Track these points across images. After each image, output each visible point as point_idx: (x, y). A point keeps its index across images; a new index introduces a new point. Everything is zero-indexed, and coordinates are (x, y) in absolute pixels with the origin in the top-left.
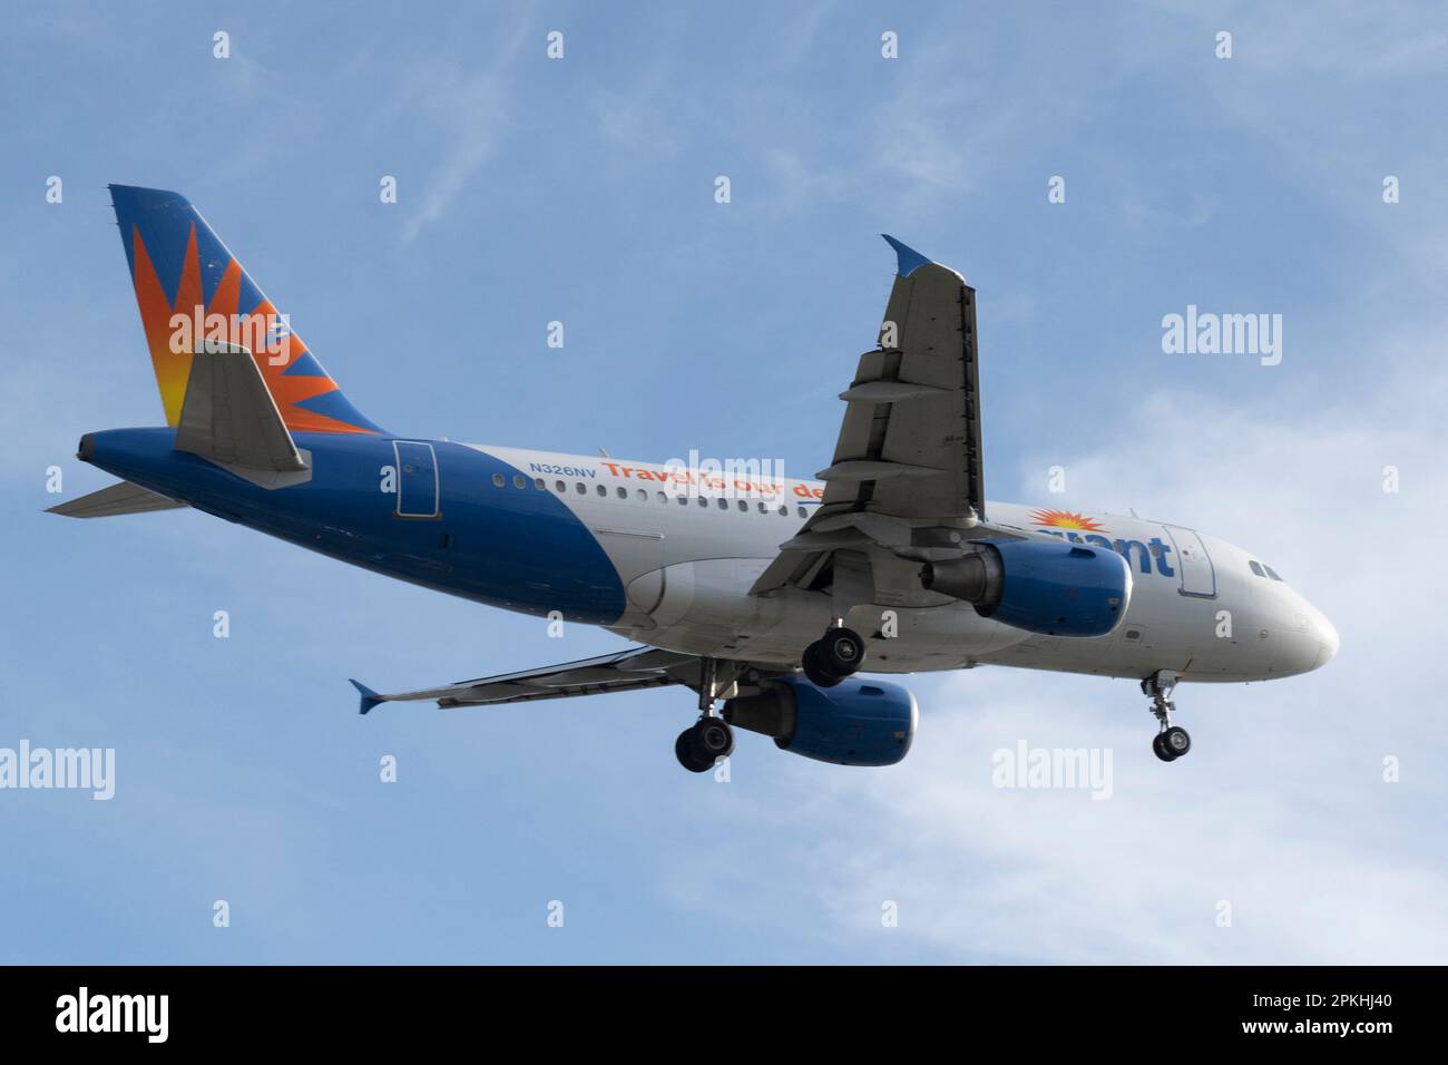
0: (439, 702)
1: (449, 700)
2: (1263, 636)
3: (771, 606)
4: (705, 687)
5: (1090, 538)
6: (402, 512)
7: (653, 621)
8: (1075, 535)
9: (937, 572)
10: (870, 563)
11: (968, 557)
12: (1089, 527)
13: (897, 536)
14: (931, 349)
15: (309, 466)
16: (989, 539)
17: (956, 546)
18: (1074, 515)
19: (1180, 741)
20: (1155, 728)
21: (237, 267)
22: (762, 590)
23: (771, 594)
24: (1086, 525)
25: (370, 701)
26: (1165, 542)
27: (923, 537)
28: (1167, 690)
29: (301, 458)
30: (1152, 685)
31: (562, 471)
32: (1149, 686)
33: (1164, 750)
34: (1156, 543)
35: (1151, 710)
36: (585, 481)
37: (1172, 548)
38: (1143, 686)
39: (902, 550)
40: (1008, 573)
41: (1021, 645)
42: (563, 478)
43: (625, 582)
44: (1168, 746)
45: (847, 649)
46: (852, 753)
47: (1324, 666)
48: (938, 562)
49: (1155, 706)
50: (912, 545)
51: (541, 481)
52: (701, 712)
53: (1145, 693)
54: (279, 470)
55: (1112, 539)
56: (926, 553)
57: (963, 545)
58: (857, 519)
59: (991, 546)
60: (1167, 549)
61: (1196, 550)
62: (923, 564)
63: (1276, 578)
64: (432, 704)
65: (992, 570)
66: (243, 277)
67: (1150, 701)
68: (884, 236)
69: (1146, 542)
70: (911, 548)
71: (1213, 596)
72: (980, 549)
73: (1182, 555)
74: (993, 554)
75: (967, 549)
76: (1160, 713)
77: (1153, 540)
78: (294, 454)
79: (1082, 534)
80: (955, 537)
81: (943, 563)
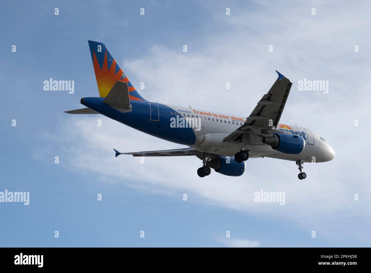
0: (133, 155)
1: (136, 155)
2: (322, 154)
3: (226, 144)
4: (204, 159)
5: (290, 131)
6: (151, 119)
7: (200, 145)
8: (287, 130)
9: (266, 139)
10: (250, 136)
11: (272, 136)
12: (290, 128)
13: (258, 131)
14: (278, 94)
15: (131, 108)
16: (276, 132)
17: (270, 134)
18: (286, 125)
19: (304, 175)
20: (299, 172)
21: (115, 61)
22: (226, 140)
23: (227, 141)
24: (289, 128)
25: (118, 154)
26: (305, 132)
27: (263, 132)
28: (302, 164)
29: (130, 106)
30: (299, 163)
31: (184, 112)
32: (298, 163)
33: (301, 177)
34: (303, 132)
35: (298, 168)
36: (189, 114)
37: (306, 134)
38: (297, 163)
39: (259, 134)
40: (281, 140)
41: (274, 153)
42: (185, 113)
43: (196, 137)
44: (302, 176)
45: (246, 155)
46: (232, 174)
47: (333, 159)
48: (266, 137)
49: (299, 168)
50: (261, 133)
51: (180, 114)
52: (203, 164)
53: (297, 164)
54: (125, 109)
55: (294, 131)
56: (264, 135)
57: (271, 134)
58: (250, 127)
59: (277, 134)
60: (305, 134)
61: (310, 134)
62: (263, 137)
63: (325, 141)
64: (132, 155)
65: (277, 140)
66: (116, 64)
67: (298, 166)
68: (276, 71)
69: (301, 132)
70: (261, 134)
71: (314, 145)
72: (275, 135)
73: (308, 135)
74: (277, 136)
75: (272, 135)
76: (300, 169)
77: (302, 132)
78: (129, 105)
79: (288, 130)
80: (270, 132)
81: (267, 137)
